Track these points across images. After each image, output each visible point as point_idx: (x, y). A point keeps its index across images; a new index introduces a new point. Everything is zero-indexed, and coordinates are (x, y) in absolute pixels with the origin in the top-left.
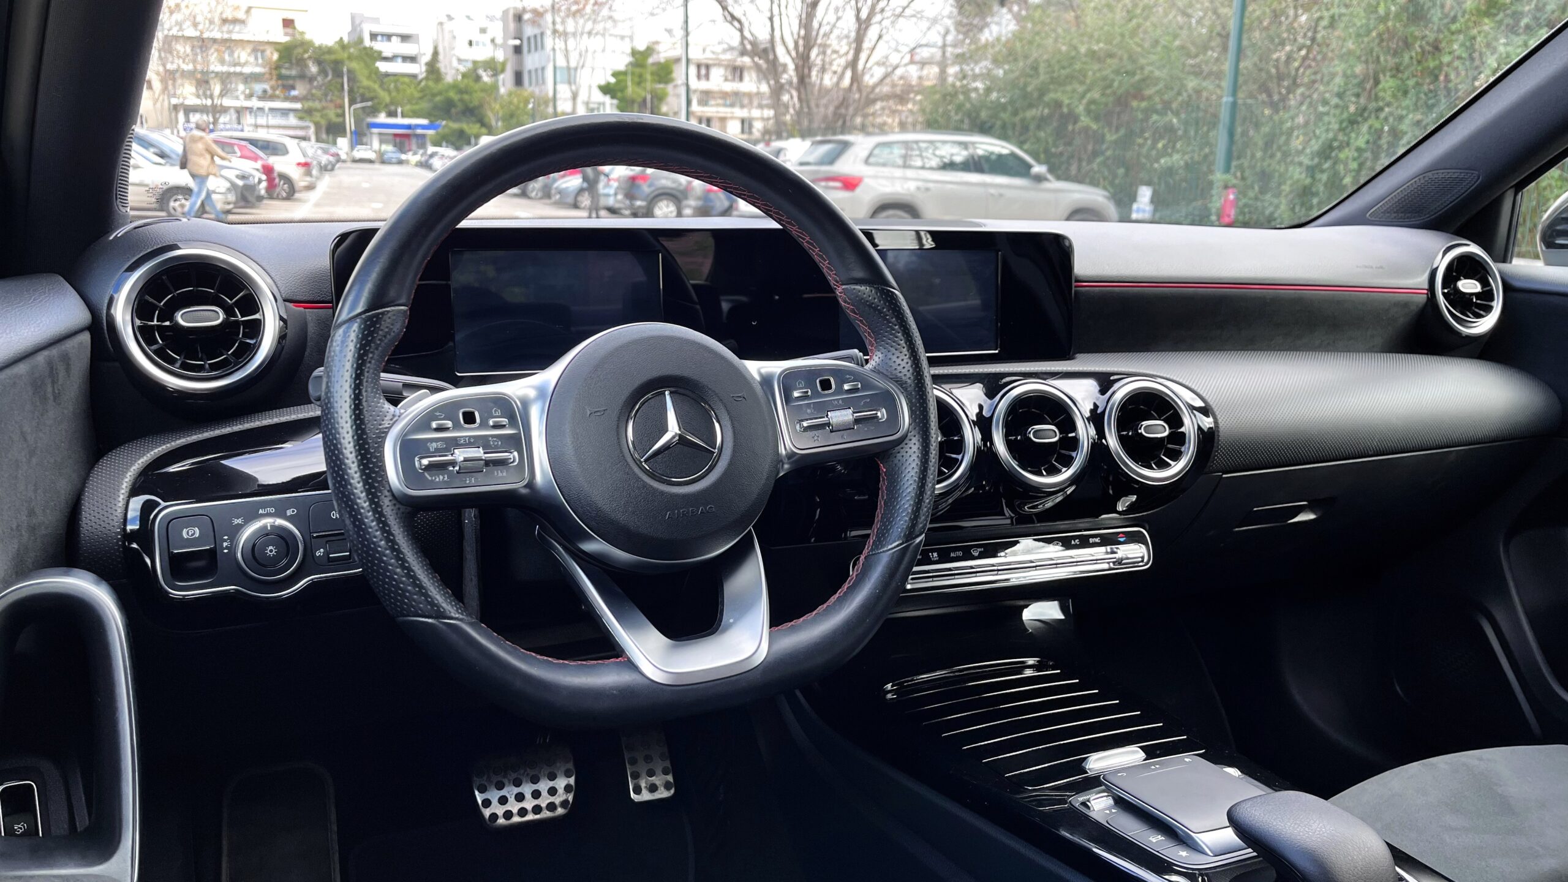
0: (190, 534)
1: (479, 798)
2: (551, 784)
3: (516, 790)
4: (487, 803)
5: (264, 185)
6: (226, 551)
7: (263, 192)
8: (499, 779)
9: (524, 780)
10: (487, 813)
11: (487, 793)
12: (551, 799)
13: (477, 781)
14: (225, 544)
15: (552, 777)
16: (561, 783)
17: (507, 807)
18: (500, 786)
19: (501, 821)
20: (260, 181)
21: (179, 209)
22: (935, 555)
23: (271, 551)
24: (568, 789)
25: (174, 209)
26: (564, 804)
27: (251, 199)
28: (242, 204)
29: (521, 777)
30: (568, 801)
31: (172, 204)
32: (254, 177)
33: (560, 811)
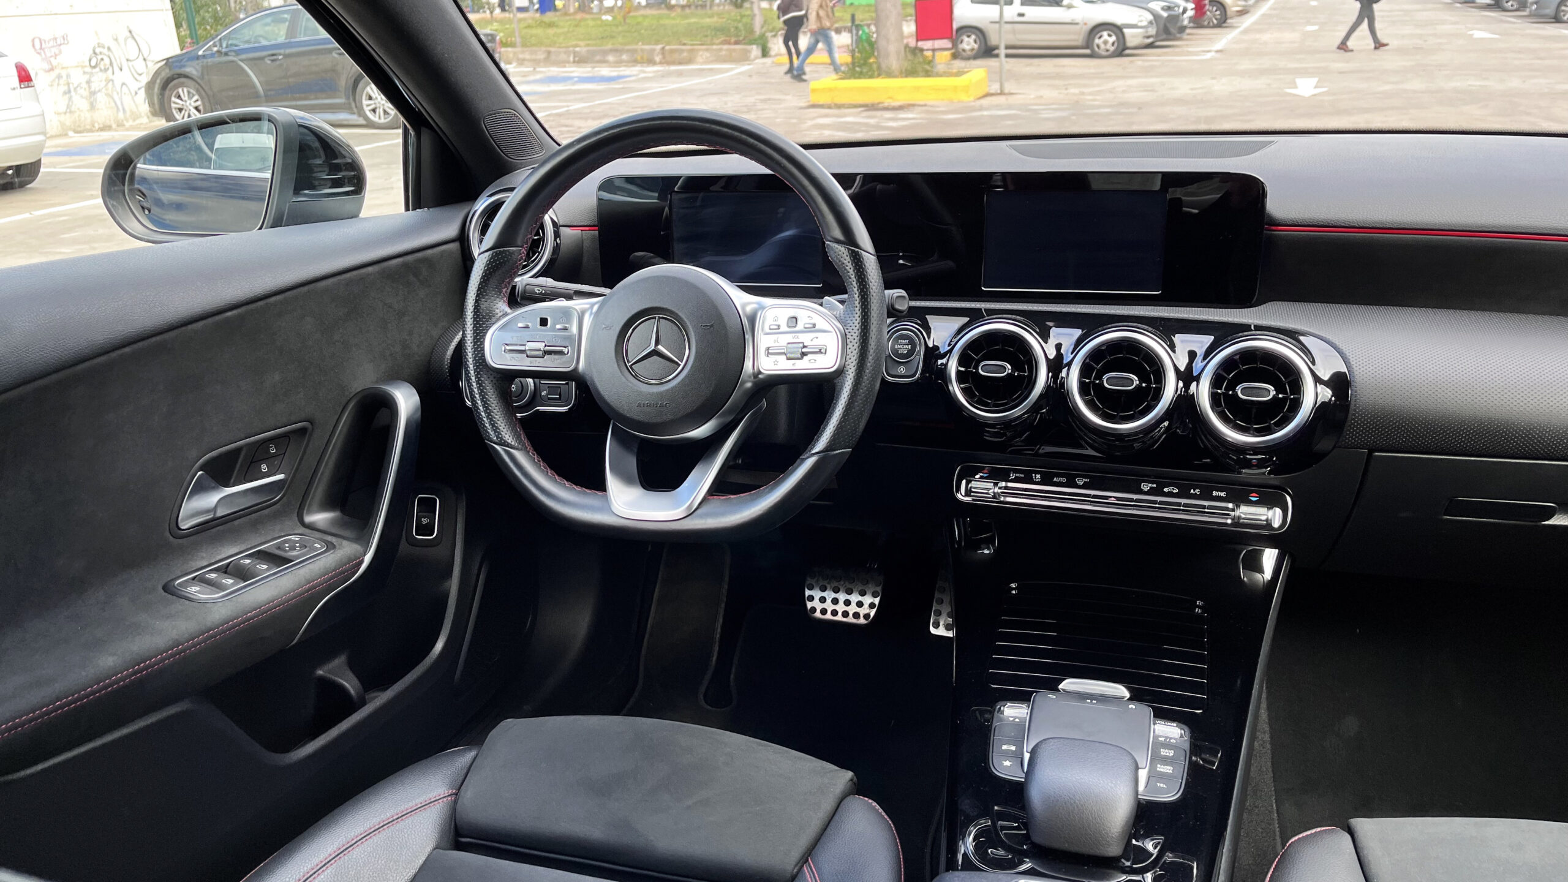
1: (808, 593)
2: (860, 598)
3: (834, 595)
4: (811, 598)
5: (1190, 13)
7: (1186, 23)
8: (824, 584)
9: (841, 589)
10: (809, 605)
11: (813, 591)
12: (858, 610)
13: (809, 581)
15: (863, 593)
16: (867, 600)
17: (824, 606)
18: (823, 589)
19: (818, 614)
20: (1185, 11)
21: (1102, 46)
22: (1038, 476)
24: (872, 606)
25: (1098, 46)
26: (867, 616)
27: (1173, 30)
28: (1164, 36)
29: (840, 587)
30: (870, 616)
31: (1097, 41)
32: (1179, 7)
33: (862, 621)
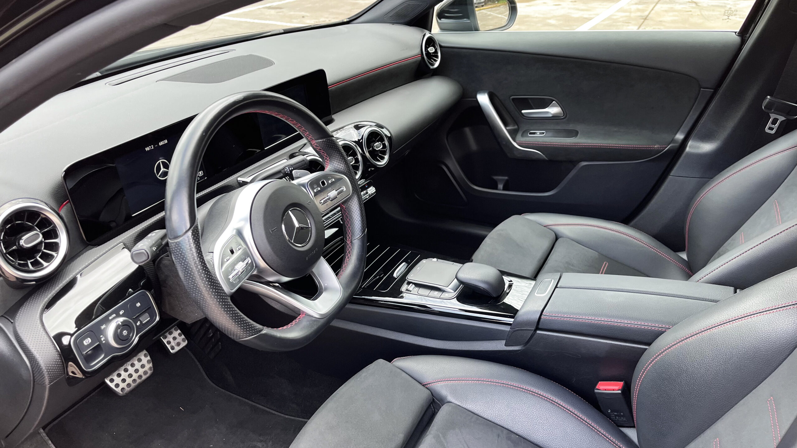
0: (87, 342)
6: (104, 342)
14: (102, 339)
23: (125, 333)
